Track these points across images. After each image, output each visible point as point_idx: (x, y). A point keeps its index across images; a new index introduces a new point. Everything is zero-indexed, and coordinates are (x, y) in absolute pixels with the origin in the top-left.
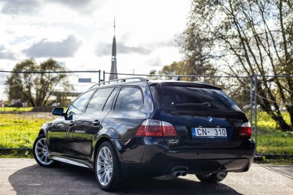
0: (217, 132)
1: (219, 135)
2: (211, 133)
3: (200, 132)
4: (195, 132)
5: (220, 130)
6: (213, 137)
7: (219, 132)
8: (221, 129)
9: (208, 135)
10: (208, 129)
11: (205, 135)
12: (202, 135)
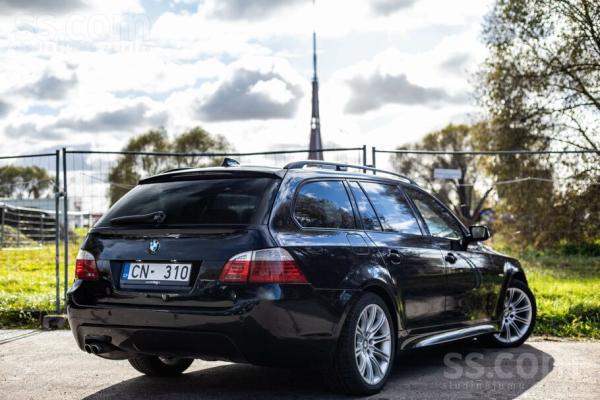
0: (169, 272)
1: (172, 278)
2: (158, 273)
3: (137, 271)
4: (128, 272)
5: (177, 268)
6: (157, 283)
7: (173, 272)
8: (181, 266)
9: (150, 277)
10: (153, 266)
11: (143, 278)
12: (138, 278)
